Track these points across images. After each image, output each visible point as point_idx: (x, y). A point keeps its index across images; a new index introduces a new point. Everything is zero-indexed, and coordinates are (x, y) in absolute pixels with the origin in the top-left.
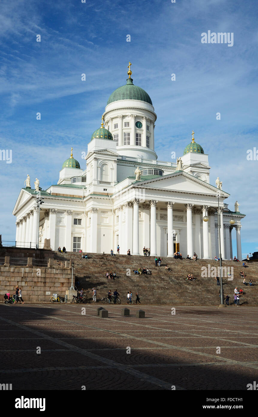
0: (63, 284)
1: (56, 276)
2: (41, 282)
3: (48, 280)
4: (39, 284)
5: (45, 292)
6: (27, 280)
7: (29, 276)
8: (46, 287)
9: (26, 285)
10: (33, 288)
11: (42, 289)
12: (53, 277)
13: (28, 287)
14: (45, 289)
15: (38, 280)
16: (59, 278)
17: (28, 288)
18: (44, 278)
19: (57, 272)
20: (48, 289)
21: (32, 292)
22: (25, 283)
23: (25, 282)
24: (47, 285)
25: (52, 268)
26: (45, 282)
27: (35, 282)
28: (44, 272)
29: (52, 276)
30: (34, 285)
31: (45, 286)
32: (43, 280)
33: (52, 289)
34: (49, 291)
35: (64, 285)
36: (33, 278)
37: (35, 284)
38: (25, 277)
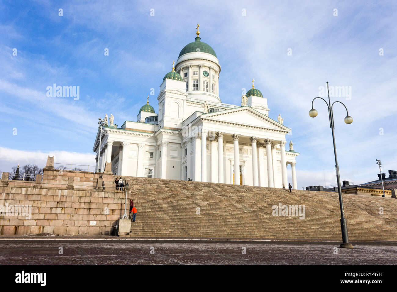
0: (113, 211)
1: (105, 201)
2: (84, 208)
3: (93, 206)
4: (81, 211)
5: (88, 221)
6: (64, 206)
7: (67, 201)
8: (91, 215)
9: (63, 212)
10: (73, 216)
11: (86, 217)
12: (101, 202)
13: (66, 215)
14: (89, 218)
15: (80, 206)
16: (108, 204)
17: (66, 217)
18: (89, 203)
19: (107, 196)
20: (92, 217)
21: (70, 222)
22: (62, 210)
23: (61, 208)
24: (92, 212)
25: (100, 191)
26: (90, 209)
27: (75, 208)
28: (89, 195)
29: (100, 200)
30: (74, 213)
31: (89, 214)
32: (87, 206)
33: (99, 218)
34: (95, 220)
35: (115, 213)
36: (73, 204)
37: (75, 211)
38: (62, 202)
